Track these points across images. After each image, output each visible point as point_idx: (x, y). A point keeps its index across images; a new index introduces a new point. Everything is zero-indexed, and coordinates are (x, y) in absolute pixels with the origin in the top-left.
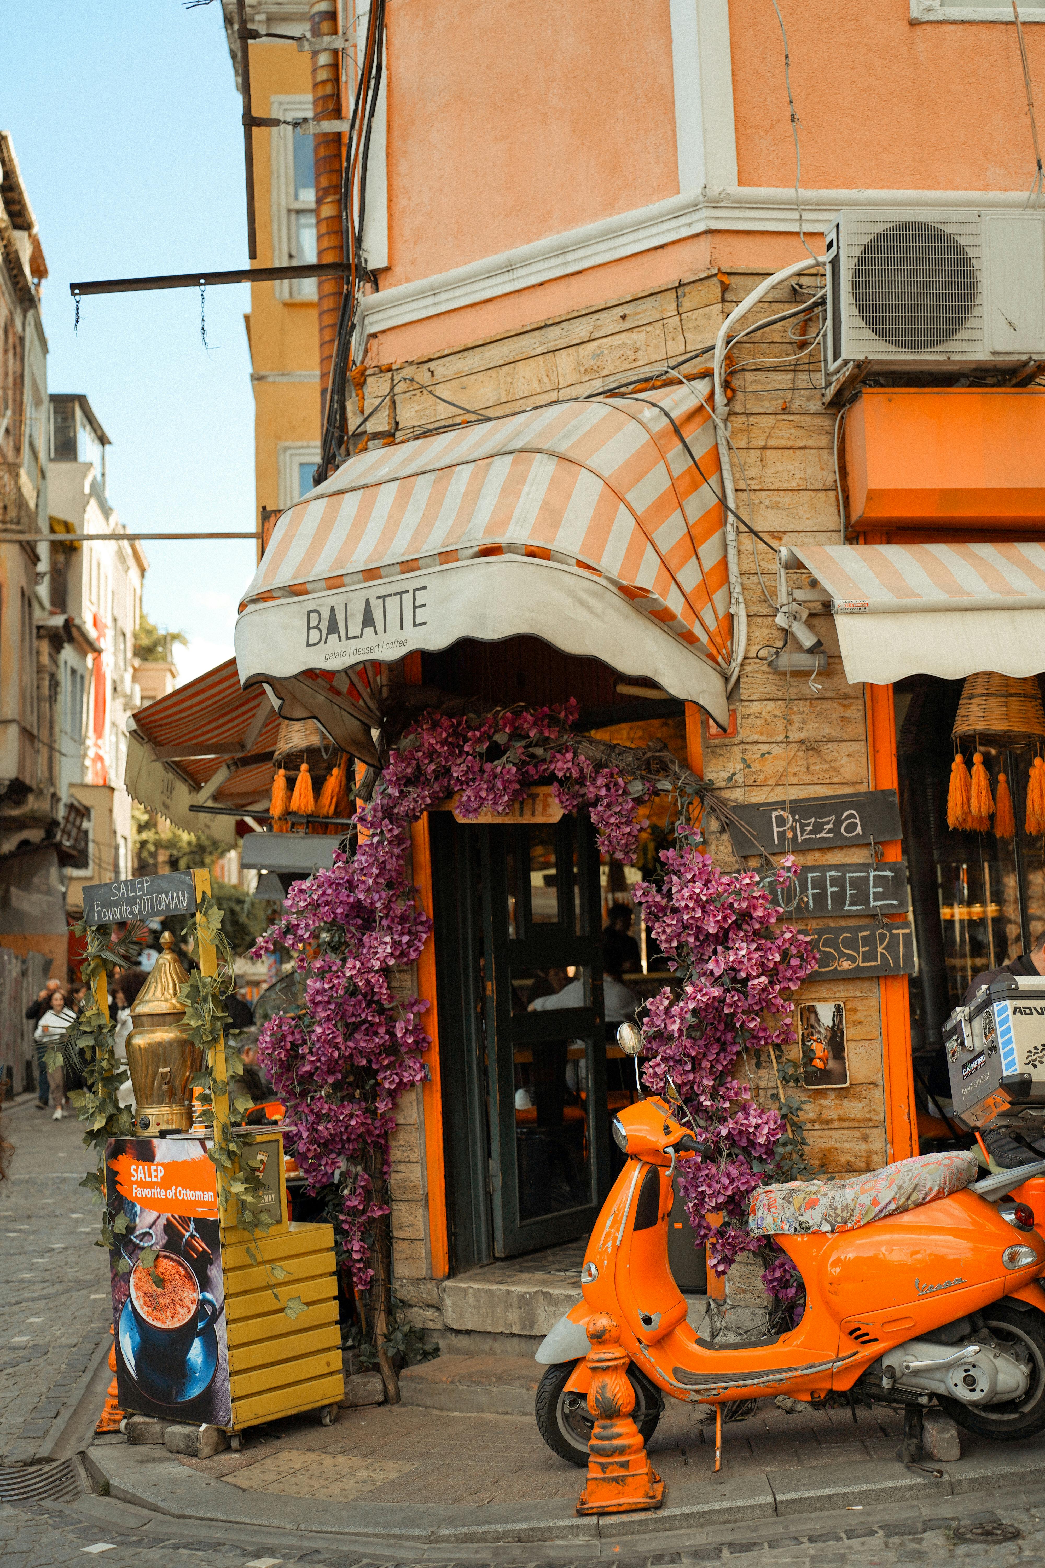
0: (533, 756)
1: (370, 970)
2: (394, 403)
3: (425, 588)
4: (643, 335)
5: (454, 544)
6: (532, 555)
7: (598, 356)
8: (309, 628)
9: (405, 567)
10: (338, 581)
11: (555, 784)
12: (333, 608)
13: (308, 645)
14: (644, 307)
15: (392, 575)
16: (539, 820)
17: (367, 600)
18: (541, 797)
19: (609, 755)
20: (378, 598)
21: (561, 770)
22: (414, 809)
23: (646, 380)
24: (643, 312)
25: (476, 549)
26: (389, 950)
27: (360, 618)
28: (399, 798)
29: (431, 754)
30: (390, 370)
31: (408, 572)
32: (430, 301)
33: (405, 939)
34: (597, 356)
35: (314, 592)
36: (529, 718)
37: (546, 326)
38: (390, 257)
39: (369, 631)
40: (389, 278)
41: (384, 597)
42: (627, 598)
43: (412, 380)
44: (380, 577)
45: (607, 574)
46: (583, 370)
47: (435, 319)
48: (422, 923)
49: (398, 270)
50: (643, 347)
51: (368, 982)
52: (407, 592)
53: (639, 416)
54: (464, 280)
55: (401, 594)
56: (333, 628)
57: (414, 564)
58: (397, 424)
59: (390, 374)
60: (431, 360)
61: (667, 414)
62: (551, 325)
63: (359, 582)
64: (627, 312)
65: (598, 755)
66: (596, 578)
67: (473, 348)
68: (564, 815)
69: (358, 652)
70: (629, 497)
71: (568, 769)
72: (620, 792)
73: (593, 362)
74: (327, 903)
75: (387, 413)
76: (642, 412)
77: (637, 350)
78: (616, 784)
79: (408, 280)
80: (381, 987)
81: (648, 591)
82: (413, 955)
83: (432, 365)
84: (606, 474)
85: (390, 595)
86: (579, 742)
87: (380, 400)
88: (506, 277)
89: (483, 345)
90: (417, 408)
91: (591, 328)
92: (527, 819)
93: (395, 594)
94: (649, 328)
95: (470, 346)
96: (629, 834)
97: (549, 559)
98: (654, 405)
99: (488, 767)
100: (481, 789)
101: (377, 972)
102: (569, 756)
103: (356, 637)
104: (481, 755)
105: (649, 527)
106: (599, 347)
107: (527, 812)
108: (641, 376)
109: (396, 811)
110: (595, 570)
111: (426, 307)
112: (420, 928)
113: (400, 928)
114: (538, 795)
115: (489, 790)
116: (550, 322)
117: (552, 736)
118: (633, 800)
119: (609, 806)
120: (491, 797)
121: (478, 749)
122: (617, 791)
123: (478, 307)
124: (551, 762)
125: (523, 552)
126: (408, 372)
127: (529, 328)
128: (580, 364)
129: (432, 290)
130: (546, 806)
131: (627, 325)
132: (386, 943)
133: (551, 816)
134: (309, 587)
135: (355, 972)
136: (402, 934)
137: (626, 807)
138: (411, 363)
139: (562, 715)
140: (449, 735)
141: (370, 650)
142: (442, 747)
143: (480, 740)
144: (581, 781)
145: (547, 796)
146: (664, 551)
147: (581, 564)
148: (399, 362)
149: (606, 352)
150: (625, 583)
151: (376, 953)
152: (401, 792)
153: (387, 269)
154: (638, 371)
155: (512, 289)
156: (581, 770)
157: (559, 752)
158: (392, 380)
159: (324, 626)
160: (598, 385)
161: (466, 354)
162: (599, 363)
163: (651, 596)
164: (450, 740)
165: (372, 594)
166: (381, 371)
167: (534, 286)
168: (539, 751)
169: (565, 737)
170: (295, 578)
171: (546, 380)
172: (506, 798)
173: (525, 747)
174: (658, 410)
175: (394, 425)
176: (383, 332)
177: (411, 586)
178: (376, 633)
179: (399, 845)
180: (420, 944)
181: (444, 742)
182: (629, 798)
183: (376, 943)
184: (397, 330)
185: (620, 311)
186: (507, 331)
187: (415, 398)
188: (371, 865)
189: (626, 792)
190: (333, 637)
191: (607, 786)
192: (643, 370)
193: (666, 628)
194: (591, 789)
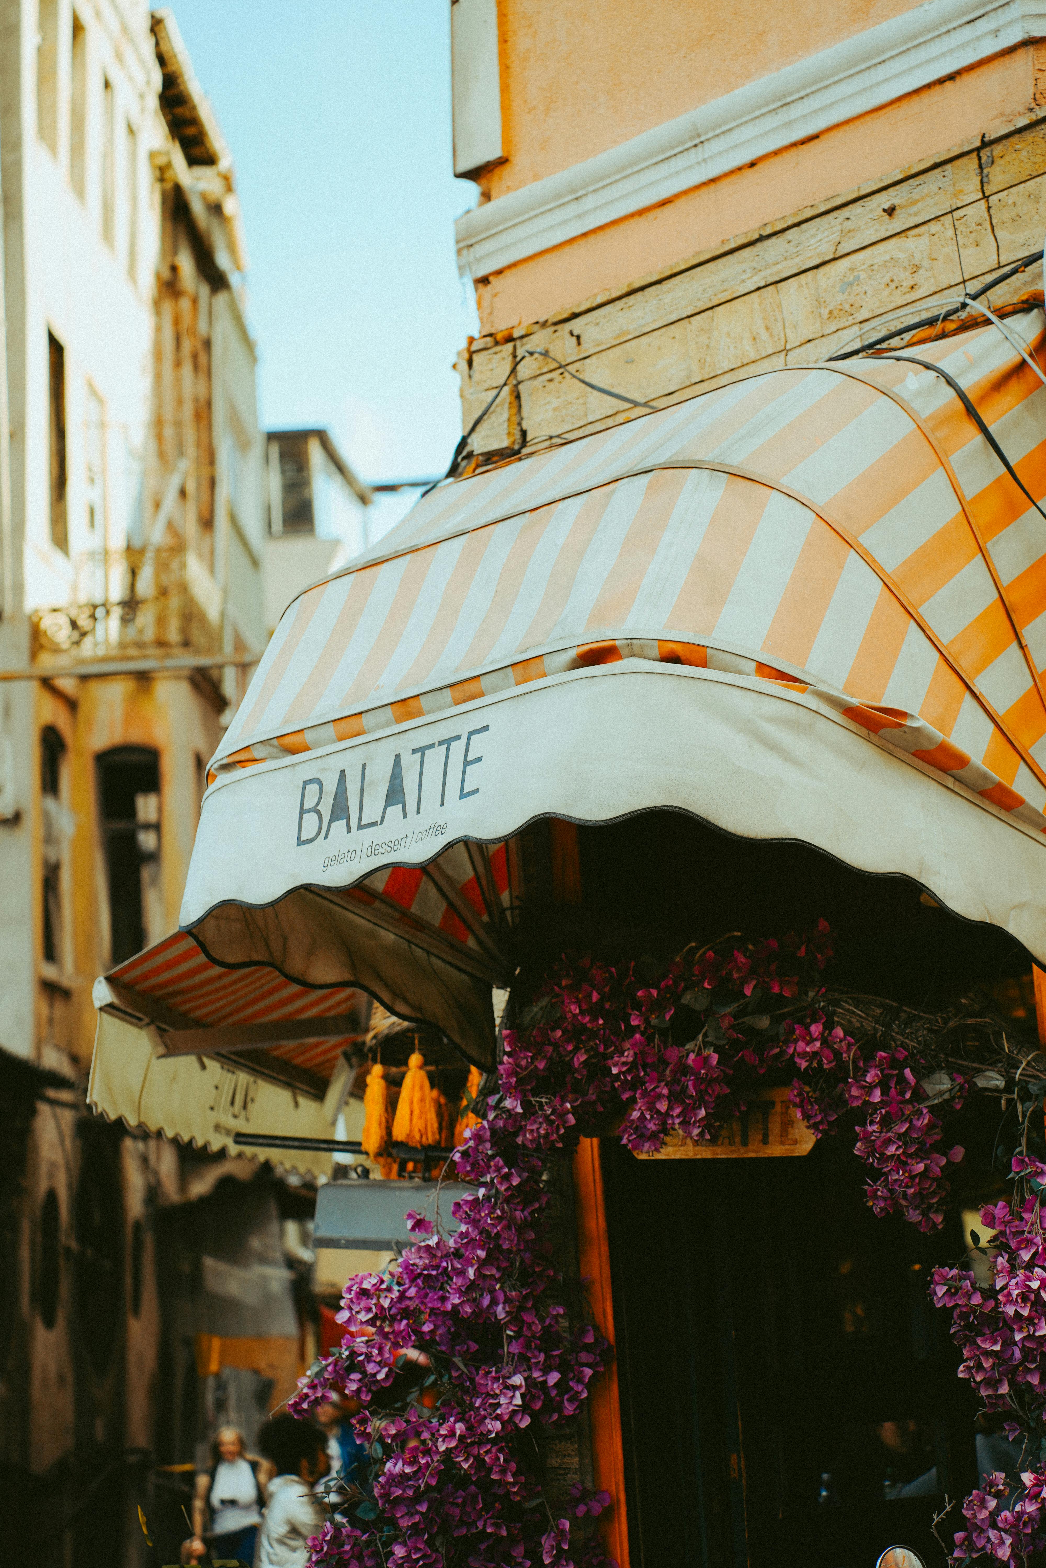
0: (751, 1032)
1: (483, 1439)
2: (518, 397)
3: (486, 728)
4: (925, 239)
5: (536, 646)
6: (673, 658)
7: (851, 285)
8: (302, 811)
9: (458, 692)
10: (354, 723)
11: (796, 1082)
12: (343, 773)
13: (300, 843)
14: (925, 190)
15: (440, 709)
16: (777, 1150)
17: (398, 756)
18: (778, 1108)
19: (888, 1026)
20: (414, 751)
21: (804, 1055)
22: (547, 1136)
23: (931, 322)
24: (923, 199)
25: (573, 654)
26: (518, 1401)
27: (383, 789)
28: (523, 1116)
29: (577, 1034)
30: (510, 339)
31: (464, 701)
32: (572, 210)
33: (554, 1378)
34: (848, 285)
35: (318, 745)
36: (742, 959)
37: (762, 239)
38: (507, 139)
39: (395, 811)
40: (506, 175)
41: (421, 751)
42: (863, 731)
43: (546, 354)
44: (421, 713)
45: (823, 688)
46: (825, 312)
47: (582, 242)
48: (587, 1348)
49: (520, 162)
50: (926, 263)
51: (479, 1461)
52: (458, 737)
53: (897, 390)
54: (623, 168)
55: (447, 742)
56: (340, 810)
57: (472, 687)
58: (524, 433)
59: (510, 346)
60: (575, 316)
61: (950, 382)
62: (769, 236)
63: (388, 724)
64: (896, 202)
65: (869, 1025)
66: (794, 695)
67: (642, 288)
68: (818, 1140)
69: (374, 850)
70: (867, 540)
71: (815, 1054)
72: (908, 1096)
73: (841, 297)
74: (406, 1313)
75: (505, 416)
76: (901, 380)
77: (915, 271)
78: (901, 1079)
79: (537, 177)
80: (503, 1471)
81: (904, 715)
82: (569, 1408)
83: (576, 325)
84: (820, 498)
85: (432, 746)
86: (836, 1003)
87: (495, 392)
88: (693, 156)
89: (659, 282)
90: (556, 403)
91: (836, 237)
92: (754, 1151)
93: (441, 743)
94: (934, 227)
95: (637, 285)
96: (924, 1174)
97: (704, 665)
98: (928, 367)
99: (674, 1053)
100: (659, 1097)
101: (494, 1442)
102: (816, 1029)
103: (373, 824)
104: (663, 1032)
105: (911, 596)
106: (852, 270)
107: (756, 1137)
108: (925, 316)
109: (519, 1140)
110: (796, 680)
111: (564, 223)
112: (584, 1357)
113: (542, 1357)
114: (772, 1104)
115: (674, 1098)
116: (768, 231)
117: (787, 994)
118: (931, 1109)
119: (886, 1123)
120: (677, 1111)
121: (654, 1021)
122: (903, 1093)
123: (651, 215)
124: (787, 1042)
125: (656, 653)
126: (538, 341)
127: (733, 245)
128: (820, 302)
129: (574, 191)
130: (787, 1124)
131: (896, 225)
132: (515, 1388)
133: (795, 1142)
134: (309, 737)
135: (453, 1444)
136: (546, 1370)
137: (918, 1124)
138: (544, 325)
139: (802, 953)
140: (603, 999)
141: (393, 846)
142: (594, 1020)
143: (657, 1006)
144: (839, 1074)
145: (786, 1104)
146: (945, 638)
147: (764, 670)
148: (525, 324)
149: (863, 276)
150: (855, 701)
151: (498, 1405)
152: (526, 1105)
153: (502, 162)
154: (918, 306)
155: (704, 178)
156: (837, 1054)
157: (801, 1021)
158: (515, 356)
159: (326, 809)
160: (851, 339)
161: (631, 300)
162: (851, 301)
163: (909, 723)
164: (607, 1005)
165: (405, 745)
166: (497, 343)
167: (740, 169)
168: (764, 1022)
169: (811, 994)
170: (286, 722)
171: (764, 335)
172: (702, 1113)
173: (736, 1016)
174: (934, 374)
175: (518, 436)
176: (499, 272)
177: (462, 727)
178: (405, 816)
179: (525, 1204)
180: (580, 1388)
181: (595, 1012)
182: (923, 1107)
183: (496, 1388)
184: (520, 268)
185: (884, 200)
186: (698, 253)
187: (551, 386)
188: (471, 1244)
189: (919, 1095)
190: (339, 826)
191: (884, 1084)
192: (925, 304)
193: (950, 783)
194: (854, 1092)
